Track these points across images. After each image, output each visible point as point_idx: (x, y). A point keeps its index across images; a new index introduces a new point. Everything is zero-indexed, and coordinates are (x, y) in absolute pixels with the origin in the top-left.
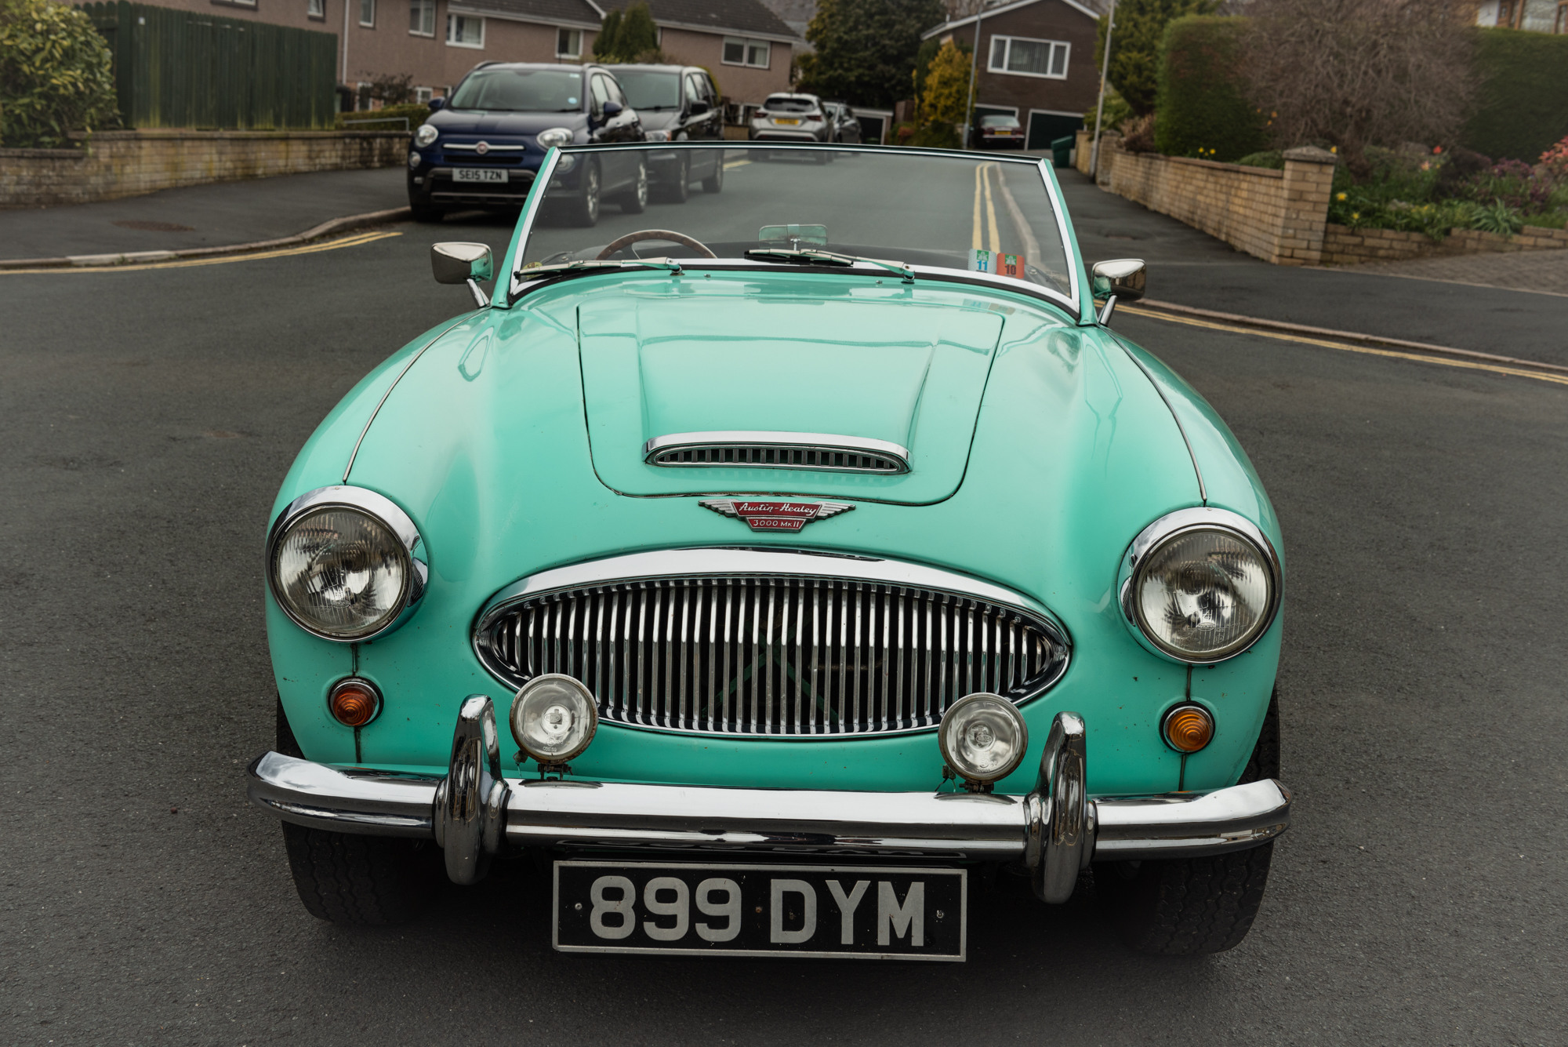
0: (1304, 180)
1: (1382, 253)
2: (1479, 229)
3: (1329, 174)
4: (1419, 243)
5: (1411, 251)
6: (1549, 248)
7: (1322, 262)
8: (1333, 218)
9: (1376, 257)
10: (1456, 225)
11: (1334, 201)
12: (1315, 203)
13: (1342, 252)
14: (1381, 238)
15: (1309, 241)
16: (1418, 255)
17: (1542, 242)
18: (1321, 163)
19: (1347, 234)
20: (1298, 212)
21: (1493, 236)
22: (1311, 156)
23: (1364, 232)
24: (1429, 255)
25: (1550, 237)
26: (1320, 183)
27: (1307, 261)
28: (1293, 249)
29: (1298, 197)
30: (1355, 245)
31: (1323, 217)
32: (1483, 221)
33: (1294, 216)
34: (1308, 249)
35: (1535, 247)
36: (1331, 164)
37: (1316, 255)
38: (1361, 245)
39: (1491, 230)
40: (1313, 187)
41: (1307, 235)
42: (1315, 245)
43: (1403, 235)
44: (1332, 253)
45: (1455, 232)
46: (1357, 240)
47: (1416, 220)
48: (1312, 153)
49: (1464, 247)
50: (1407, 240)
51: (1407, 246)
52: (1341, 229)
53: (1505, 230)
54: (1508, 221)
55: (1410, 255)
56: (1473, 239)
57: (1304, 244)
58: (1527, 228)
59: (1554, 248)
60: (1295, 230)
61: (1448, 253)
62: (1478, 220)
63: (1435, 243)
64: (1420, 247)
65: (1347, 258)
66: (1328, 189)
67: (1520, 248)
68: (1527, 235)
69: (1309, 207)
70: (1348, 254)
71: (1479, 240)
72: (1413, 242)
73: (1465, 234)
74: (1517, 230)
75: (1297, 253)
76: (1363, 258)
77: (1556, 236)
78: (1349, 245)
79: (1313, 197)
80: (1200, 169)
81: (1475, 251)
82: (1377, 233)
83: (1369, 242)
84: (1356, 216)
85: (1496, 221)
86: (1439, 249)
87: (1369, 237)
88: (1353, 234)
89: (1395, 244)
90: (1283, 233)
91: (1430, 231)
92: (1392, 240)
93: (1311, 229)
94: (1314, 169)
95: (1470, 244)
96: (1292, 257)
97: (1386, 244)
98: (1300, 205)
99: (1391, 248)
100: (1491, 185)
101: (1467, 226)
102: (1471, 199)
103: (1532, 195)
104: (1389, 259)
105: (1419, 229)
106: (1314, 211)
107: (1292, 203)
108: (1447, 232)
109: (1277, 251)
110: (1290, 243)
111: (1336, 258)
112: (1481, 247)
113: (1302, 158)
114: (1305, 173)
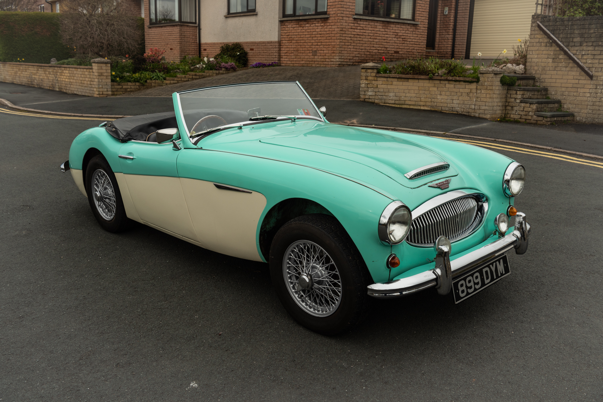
0: (102, 69)
1: (128, 90)
2: (154, 79)
3: (109, 66)
4: (139, 86)
5: (137, 88)
6: (174, 83)
7: (113, 95)
8: (112, 81)
9: (127, 91)
10: (148, 79)
11: (112, 75)
12: (106, 76)
13: (117, 91)
14: (127, 85)
15: (107, 88)
16: (139, 89)
17: (172, 82)
18: (106, 63)
19: (117, 85)
20: (102, 79)
21: (158, 81)
22: (102, 61)
23: (122, 84)
24: (142, 89)
25: (174, 80)
26: (107, 70)
27: (108, 95)
28: (103, 92)
29: (101, 75)
30: (120, 88)
31: (110, 80)
32: (155, 77)
33: (101, 81)
34: (107, 91)
35: (170, 83)
36: (109, 63)
37: (110, 93)
38: (122, 88)
39: (158, 80)
40: (105, 71)
41: (106, 87)
42: (109, 90)
43: (134, 84)
44: (114, 92)
45: (148, 81)
46: (121, 87)
47: (136, 79)
48: (103, 60)
49: (151, 85)
50: (135, 85)
51: (135, 87)
52: (115, 84)
53: (162, 79)
54: (161, 76)
55: (137, 90)
56: (153, 83)
57: (106, 90)
58: (167, 78)
59: (175, 83)
60: (102, 85)
61: (148, 88)
62: (153, 77)
63: (143, 85)
64: (139, 87)
65: (119, 93)
66: (110, 71)
67: (167, 84)
68: (168, 80)
69: (105, 78)
70: (119, 91)
71: (155, 83)
72: (137, 85)
73: (151, 81)
74: (165, 79)
75: (104, 93)
76: (123, 92)
77: (175, 80)
78: (118, 88)
79: (105, 74)
80: (31, 66)
81: (155, 86)
82: (126, 84)
83: (124, 87)
84: (118, 79)
85: (158, 77)
86: (145, 87)
87: (124, 85)
88: (119, 85)
89: (132, 86)
90: (98, 87)
91: (142, 82)
92: (131, 85)
93: (107, 85)
94: (104, 65)
95: (153, 84)
96: (103, 94)
97: (129, 87)
98: (102, 77)
99: (131, 88)
100: (152, 66)
101: (151, 79)
102: (148, 71)
103: (164, 68)
104: (131, 91)
105: (138, 82)
106: (107, 79)
107: (99, 77)
108: (146, 81)
109: (97, 93)
110: (101, 90)
111: (115, 93)
112: (156, 85)
113: (100, 62)
114: (101, 66)
